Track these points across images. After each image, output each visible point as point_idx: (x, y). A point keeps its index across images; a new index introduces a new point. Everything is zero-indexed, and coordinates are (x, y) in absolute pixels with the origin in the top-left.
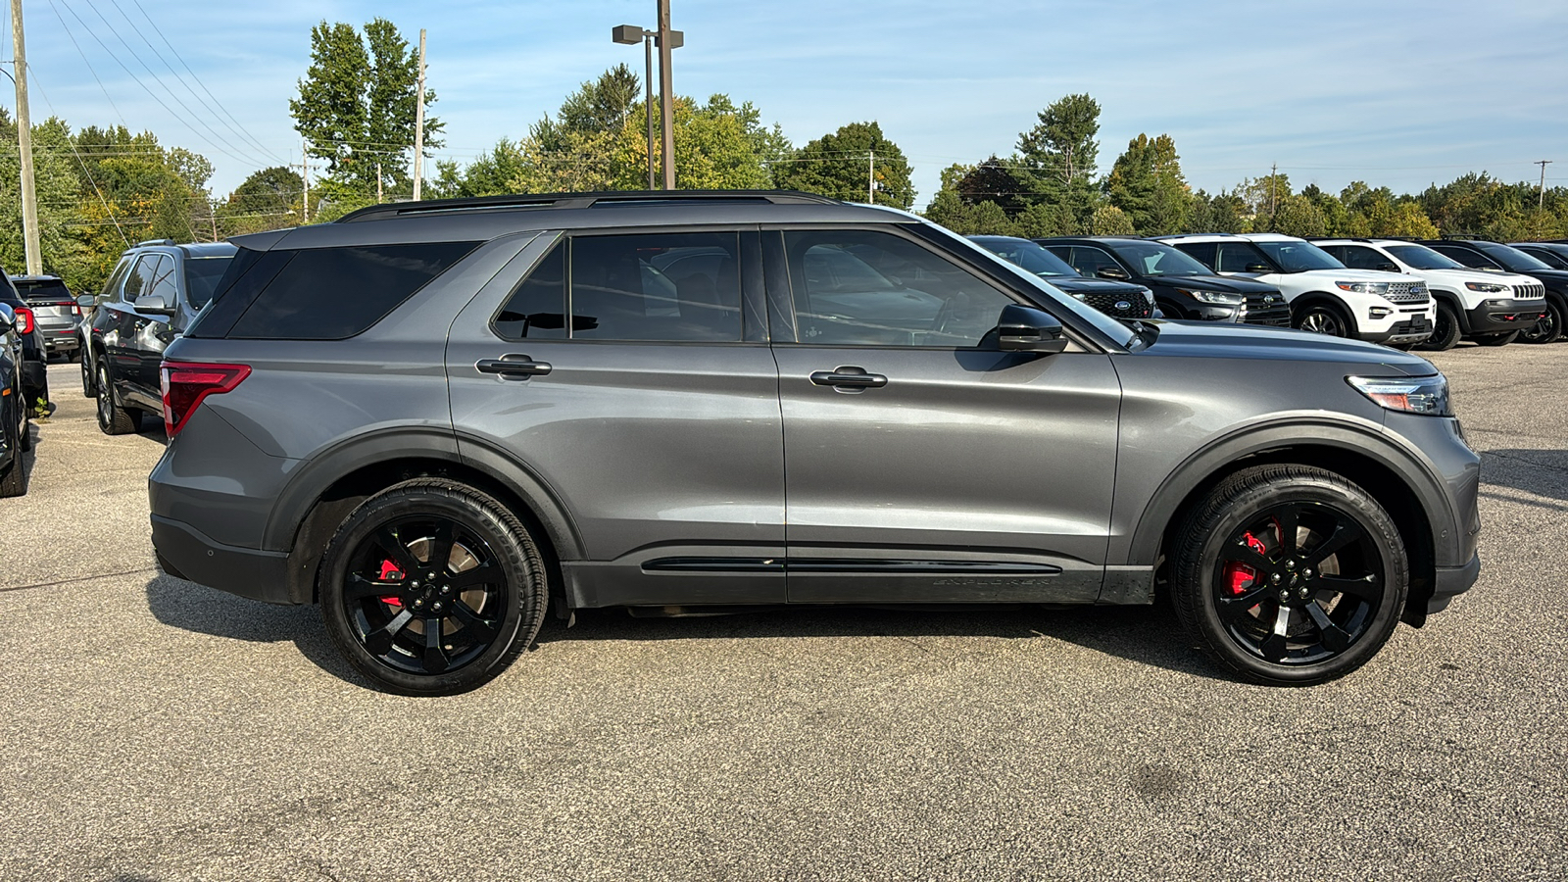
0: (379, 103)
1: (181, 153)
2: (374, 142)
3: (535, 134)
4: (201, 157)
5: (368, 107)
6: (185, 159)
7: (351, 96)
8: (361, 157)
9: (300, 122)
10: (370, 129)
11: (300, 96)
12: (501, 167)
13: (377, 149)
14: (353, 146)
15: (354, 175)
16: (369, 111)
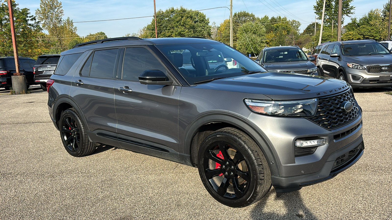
0: (337, 4)
1: (294, 21)
2: (334, 14)
3: (385, 7)
4: (298, 21)
5: (334, 5)
6: (295, 22)
7: (329, 3)
8: (331, 19)
9: (316, 11)
10: (334, 11)
11: (316, 4)
12: (370, 18)
13: (335, 16)
14: (329, 16)
15: (329, 24)
16: (334, 6)
